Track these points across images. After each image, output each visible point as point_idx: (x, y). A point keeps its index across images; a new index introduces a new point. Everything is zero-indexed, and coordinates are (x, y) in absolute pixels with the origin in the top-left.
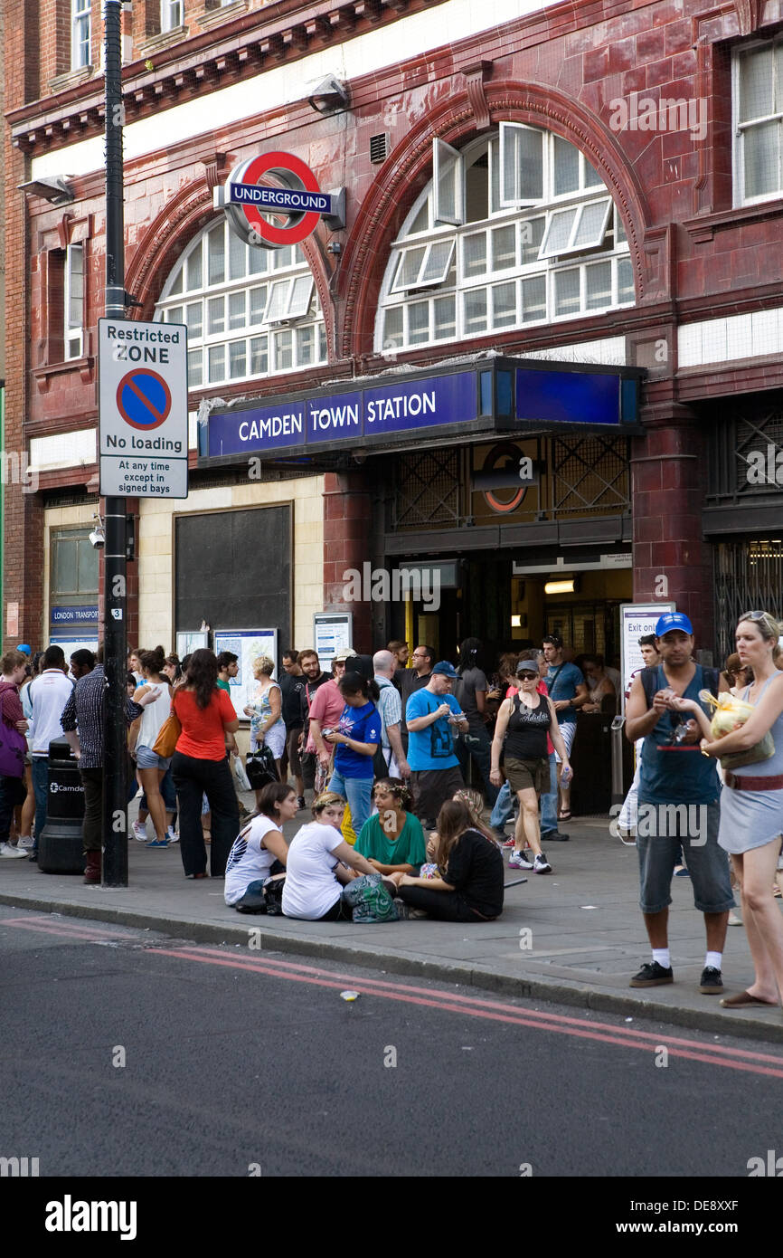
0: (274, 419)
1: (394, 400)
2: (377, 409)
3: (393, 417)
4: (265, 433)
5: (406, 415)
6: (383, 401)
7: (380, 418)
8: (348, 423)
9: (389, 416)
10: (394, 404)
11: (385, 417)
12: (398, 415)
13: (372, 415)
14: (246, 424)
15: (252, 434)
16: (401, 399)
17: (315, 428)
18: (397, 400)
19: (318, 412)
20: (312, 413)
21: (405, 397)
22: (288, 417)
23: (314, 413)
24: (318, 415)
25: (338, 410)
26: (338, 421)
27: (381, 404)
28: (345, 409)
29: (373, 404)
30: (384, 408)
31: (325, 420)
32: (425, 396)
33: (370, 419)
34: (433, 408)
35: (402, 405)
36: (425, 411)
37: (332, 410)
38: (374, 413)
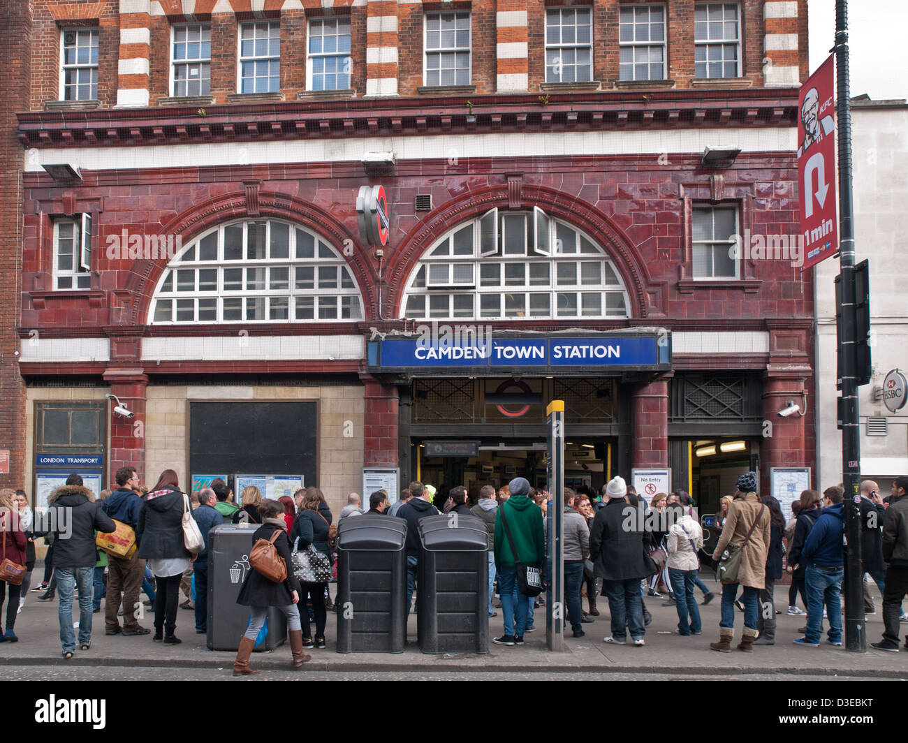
1: (581, 347)
2: (563, 351)
5: (591, 356)
6: (570, 347)
7: (567, 356)
8: (534, 356)
9: (575, 356)
10: (581, 351)
11: (571, 356)
12: (584, 356)
13: (558, 354)
16: (587, 347)
17: (499, 357)
18: (584, 348)
19: (502, 348)
20: (496, 348)
21: (592, 347)
23: (499, 348)
24: (502, 351)
25: (524, 348)
26: (524, 355)
27: (567, 348)
28: (530, 348)
29: (559, 348)
30: (570, 351)
31: (509, 353)
32: (610, 348)
33: (555, 356)
34: (617, 355)
35: (588, 351)
36: (610, 356)
37: (517, 348)
38: (560, 353)
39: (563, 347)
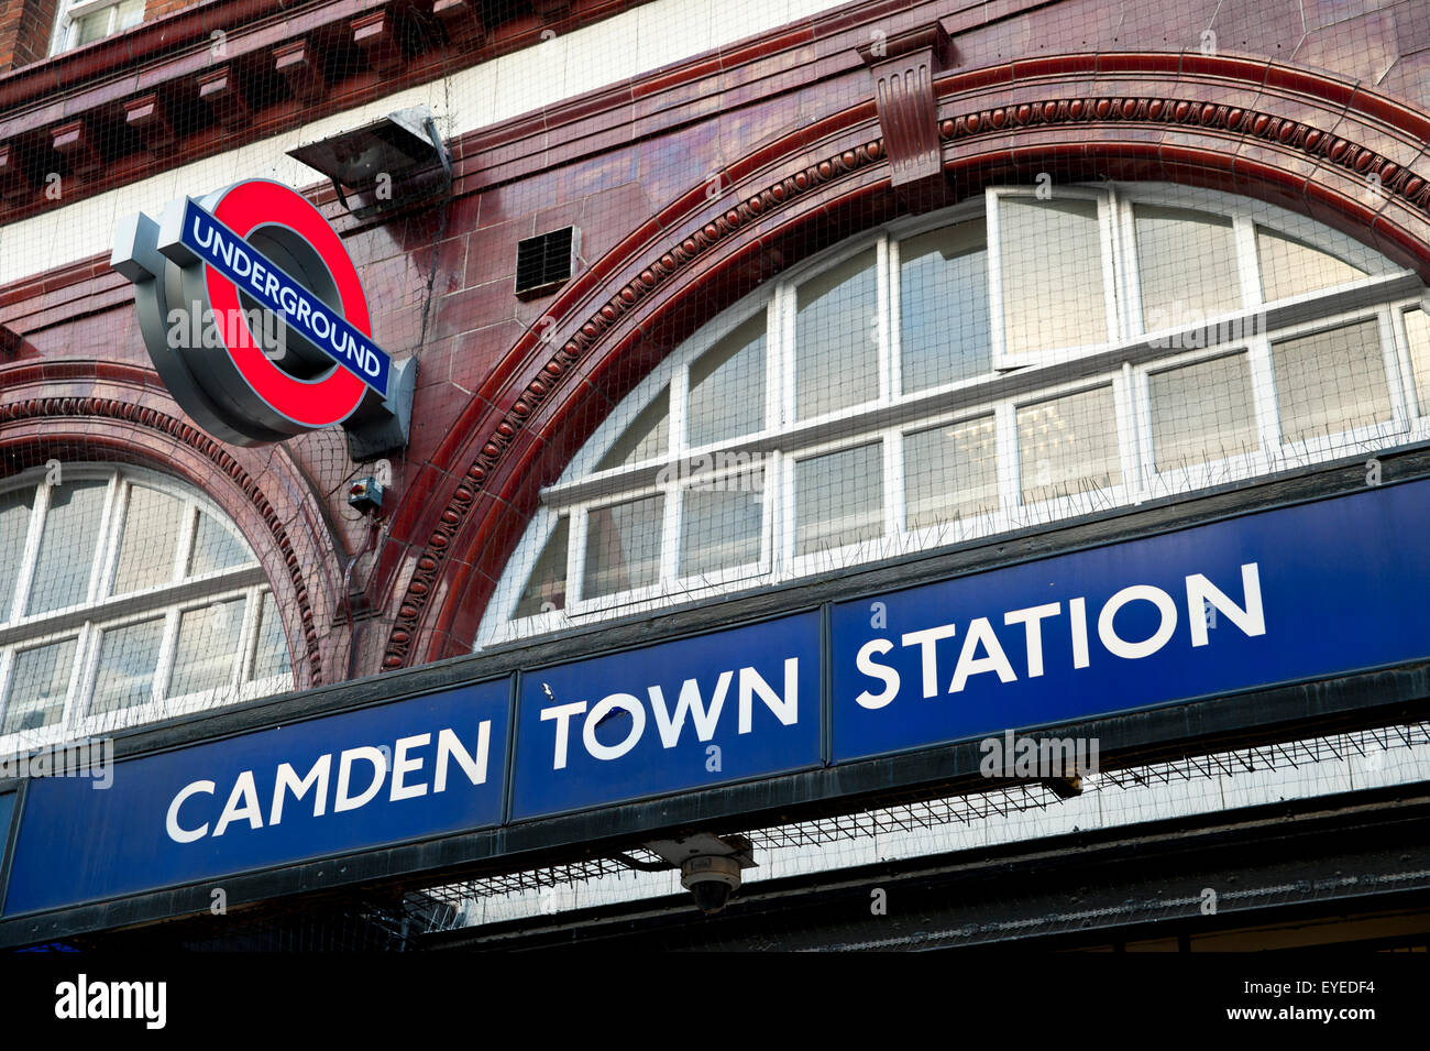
0: (348, 757)
1: (1011, 618)
2: (907, 662)
3: (1007, 675)
4: (297, 808)
5: (1081, 659)
6: (948, 631)
7: (930, 689)
8: (745, 725)
9: (983, 683)
10: (1013, 641)
11: (957, 685)
12: (1036, 668)
13: (877, 686)
14: (208, 786)
15: (230, 814)
16: (1054, 609)
17: (560, 761)
18: (1031, 618)
19: (580, 707)
20: (546, 714)
21: (1078, 607)
22: (423, 740)
23: (561, 714)
24: (577, 722)
25: (690, 691)
26: (689, 726)
27: (927, 640)
28: (725, 679)
29: (884, 646)
30: (948, 653)
31: (613, 728)
32: (1199, 587)
33: (867, 701)
34: (1252, 622)
35: (1056, 632)
36: (1200, 638)
37: (655, 693)
38: (892, 678)
39: (908, 639)
